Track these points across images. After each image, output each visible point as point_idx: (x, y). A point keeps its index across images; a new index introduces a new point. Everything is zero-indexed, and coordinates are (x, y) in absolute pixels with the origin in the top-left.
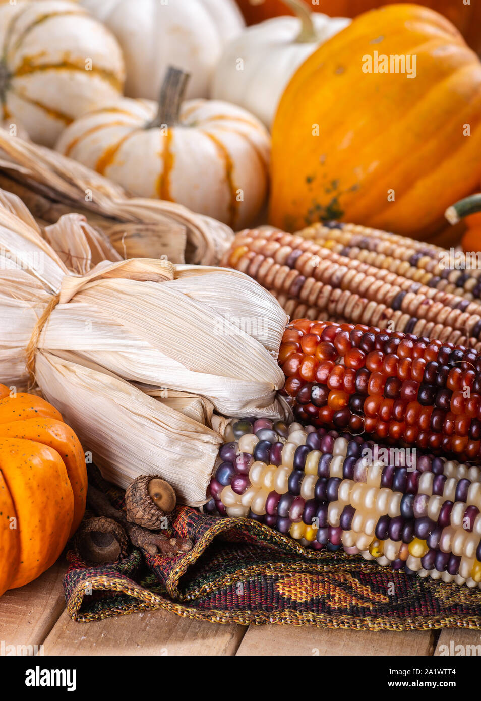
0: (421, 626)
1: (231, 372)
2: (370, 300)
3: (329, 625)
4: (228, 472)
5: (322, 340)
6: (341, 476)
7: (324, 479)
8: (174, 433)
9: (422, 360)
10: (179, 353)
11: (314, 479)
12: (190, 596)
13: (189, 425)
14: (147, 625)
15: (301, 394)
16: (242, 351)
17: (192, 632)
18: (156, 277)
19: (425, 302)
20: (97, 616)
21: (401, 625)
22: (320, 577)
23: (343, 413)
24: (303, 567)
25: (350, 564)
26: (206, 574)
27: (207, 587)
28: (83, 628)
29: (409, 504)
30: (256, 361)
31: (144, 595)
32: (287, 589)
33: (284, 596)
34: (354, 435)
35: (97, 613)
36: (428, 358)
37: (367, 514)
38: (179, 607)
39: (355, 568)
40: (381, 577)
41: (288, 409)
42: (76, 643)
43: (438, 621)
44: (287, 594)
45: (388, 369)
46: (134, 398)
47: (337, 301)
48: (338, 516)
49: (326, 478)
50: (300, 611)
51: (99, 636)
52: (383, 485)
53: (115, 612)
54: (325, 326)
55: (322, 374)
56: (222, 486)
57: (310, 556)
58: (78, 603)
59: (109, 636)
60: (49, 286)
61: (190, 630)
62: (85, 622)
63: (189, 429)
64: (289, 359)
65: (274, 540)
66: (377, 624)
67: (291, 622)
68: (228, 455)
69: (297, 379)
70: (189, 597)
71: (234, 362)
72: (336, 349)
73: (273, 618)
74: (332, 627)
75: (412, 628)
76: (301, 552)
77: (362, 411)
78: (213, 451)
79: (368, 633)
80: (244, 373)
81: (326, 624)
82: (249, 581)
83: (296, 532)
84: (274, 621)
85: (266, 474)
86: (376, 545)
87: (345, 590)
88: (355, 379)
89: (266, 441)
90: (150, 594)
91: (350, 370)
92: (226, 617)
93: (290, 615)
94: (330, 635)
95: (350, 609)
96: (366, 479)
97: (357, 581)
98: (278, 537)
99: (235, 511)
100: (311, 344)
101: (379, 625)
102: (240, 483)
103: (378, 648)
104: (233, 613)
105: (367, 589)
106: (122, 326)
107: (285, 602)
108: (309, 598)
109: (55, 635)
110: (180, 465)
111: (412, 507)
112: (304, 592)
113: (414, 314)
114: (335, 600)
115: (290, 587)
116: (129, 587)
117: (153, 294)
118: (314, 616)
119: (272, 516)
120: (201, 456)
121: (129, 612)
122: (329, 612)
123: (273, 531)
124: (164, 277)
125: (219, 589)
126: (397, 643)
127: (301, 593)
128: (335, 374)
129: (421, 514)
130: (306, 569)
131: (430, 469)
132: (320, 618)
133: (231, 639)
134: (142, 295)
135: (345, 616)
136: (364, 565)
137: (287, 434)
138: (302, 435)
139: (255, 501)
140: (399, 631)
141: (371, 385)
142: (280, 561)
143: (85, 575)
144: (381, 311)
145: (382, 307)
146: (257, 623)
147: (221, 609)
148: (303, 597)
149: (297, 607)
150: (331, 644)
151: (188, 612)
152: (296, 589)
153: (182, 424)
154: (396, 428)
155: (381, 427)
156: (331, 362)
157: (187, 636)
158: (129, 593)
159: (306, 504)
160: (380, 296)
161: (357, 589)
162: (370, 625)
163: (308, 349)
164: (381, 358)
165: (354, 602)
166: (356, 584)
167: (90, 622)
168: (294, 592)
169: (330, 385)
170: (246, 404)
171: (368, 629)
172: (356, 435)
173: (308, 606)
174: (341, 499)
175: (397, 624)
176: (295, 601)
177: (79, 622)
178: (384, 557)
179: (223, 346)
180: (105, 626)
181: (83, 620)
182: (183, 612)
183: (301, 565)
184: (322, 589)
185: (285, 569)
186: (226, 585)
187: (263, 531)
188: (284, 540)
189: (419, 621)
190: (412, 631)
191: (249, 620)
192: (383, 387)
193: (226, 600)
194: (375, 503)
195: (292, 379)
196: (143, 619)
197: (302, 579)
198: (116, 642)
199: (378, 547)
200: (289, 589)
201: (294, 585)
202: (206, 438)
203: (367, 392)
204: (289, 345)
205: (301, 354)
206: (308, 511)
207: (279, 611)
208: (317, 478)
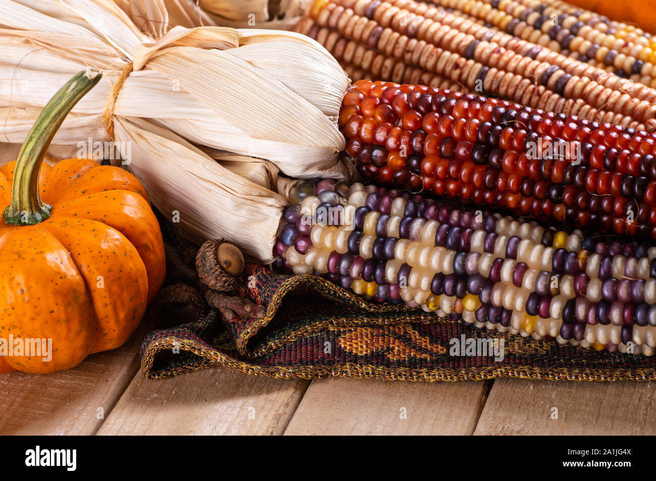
0: (474, 377)
1: (291, 138)
2: (445, 49)
3: (387, 377)
4: (291, 233)
5: (382, 102)
6: (397, 236)
7: (382, 238)
8: (240, 197)
9: (476, 121)
10: (242, 120)
11: (371, 239)
12: (257, 353)
13: (253, 189)
14: (216, 380)
15: (362, 155)
16: (302, 117)
17: (258, 387)
18: (221, 45)
19: (496, 50)
20: (169, 374)
21: (455, 376)
22: (380, 331)
23: (402, 172)
24: (365, 321)
25: (410, 316)
26: (273, 332)
27: (273, 344)
28: (156, 385)
29: (460, 262)
30: (315, 126)
31: (210, 354)
32: (348, 343)
33: (345, 350)
34: (413, 193)
35: (169, 371)
36: (482, 118)
37: (422, 272)
38: (244, 365)
39: (415, 320)
40: (441, 327)
41: (352, 168)
42: (149, 400)
43: (490, 372)
44: (348, 348)
45: (443, 130)
46: (200, 165)
47: (412, 52)
48: (395, 274)
49: (382, 237)
50: (361, 365)
51: (171, 393)
52: (437, 244)
53: (187, 369)
54: (385, 88)
55: (380, 136)
56: (287, 247)
57: (372, 310)
58: (150, 362)
59: (180, 393)
60: (123, 54)
61: (256, 384)
62: (158, 379)
63: (254, 194)
64: (349, 121)
65: (337, 295)
66: (432, 376)
67: (352, 375)
68: (291, 217)
69: (358, 141)
70: (256, 355)
71: (294, 128)
72: (394, 111)
73: (335, 372)
74: (390, 379)
75: (465, 378)
76: (363, 306)
77: (420, 171)
78: (277, 214)
79: (425, 384)
80: (304, 139)
81: (384, 376)
82: (313, 337)
83: (358, 287)
84: (335, 374)
85: (326, 234)
86: (432, 299)
87: (404, 342)
88: (411, 140)
89: (327, 203)
90: (216, 354)
91: (406, 132)
92: (290, 372)
93: (350, 369)
94: (388, 387)
95: (408, 361)
96: (421, 239)
97: (417, 332)
98: (341, 292)
99: (300, 269)
100: (370, 106)
101: (434, 377)
102: (302, 244)
103: (432, 399)
104: (296, 369)
105: (425, 340)
106: (188, 93)
107: (346, 355)
108: (369, 352)
109: (129, 393)
110: (247, 227)
111: (464, 265)
112: (364, 346)
113: (486, 63)
114: (394, 352)
115: (351, 341)
116: (197, 347)
117: (218, 62)
118: (373, 369)
119: (334, 274)
120: (266, 219)
121: (201, 369)
122: (388, 364)
123: (336, 287)
124: (229, 44)
125: (285, 346)
126: (451, 393)
127: (362, 347)
128: (392, 136)
129: (472, 271)
130: (368, 323)
131: (483, 227)
132: (379, 370)
133: (294, 393)
134: (207, 63)
135: (402, 369)
136: (424, 317)
137: (347, 195)
138: (362, 196)
139: (318, 260)
140: (453, 381)
141: (427, 146)
142: (342, 316)
143: (157, 336)
144: (454, 61)
145: (456, 56)
146: (319, 377)
147: (285, 365)
148: (364, 351)
149: (357, 360)
150: (388, 396)
151: (253, 369)
152: (357, 344)
153: (246, 189)
154: (452, 186)
155: (439, 185)
156: (389, 124)
157: (253, 391)
158: (196, 353)
159: (364, 262)
160: (453, 45)
161: (416, 341)
162: (425, 377)
163: (367, 112)
164: (436, 119)
165: (412, 354)
166: (415, 336)
167: (163, 379)
168: (355, 346)
169: (388, 146)
170: (309, 167)
171: (424, 381)
172: (415, 193)
173: (368, 360)
174: (397, 258)
175: (451, 375)
176: (356, 355)
177: (152, 379)
178: (440, 310)
179: (283, 113)
180: (177, 382)
181: (157, 377)
182: (248, 370)
183: (363, 320)
184: (382, 342)
185: (347, 324)
186: (291, 342)
187: (326, 287)
188: (347, 295)
189: (472, 372)
190: (466, 381)
191: (312, 375)
192: (438, 148)
193: (290, 356)
194: (428, 261)
195: (353, 142)
196: (213, 375)
197: (363, 333)
198: (186, 399)
199: (434, 302)
200: (350, 343)
201: (355, 339)
202: (270, 201)
203: (423, 153)
204: (350, 108)
205: (361, 117)
206: (366, 270)
207: (340, 365)
208: (376, 237)
